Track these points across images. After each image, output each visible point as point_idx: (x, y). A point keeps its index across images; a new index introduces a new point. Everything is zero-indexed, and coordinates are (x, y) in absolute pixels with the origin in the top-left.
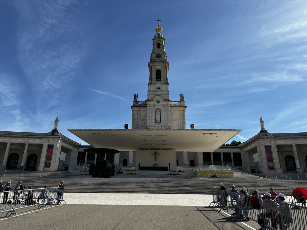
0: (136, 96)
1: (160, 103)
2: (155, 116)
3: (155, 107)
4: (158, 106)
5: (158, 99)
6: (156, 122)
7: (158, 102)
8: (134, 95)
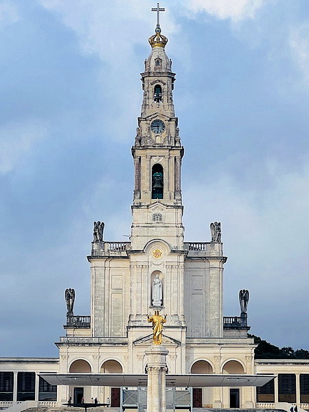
0: (99, 227)
3: (150, 268)
4: (157, 264)
5: (156, 249)
6: (152, 306)
7: (157, 254)
8: (95, 223)
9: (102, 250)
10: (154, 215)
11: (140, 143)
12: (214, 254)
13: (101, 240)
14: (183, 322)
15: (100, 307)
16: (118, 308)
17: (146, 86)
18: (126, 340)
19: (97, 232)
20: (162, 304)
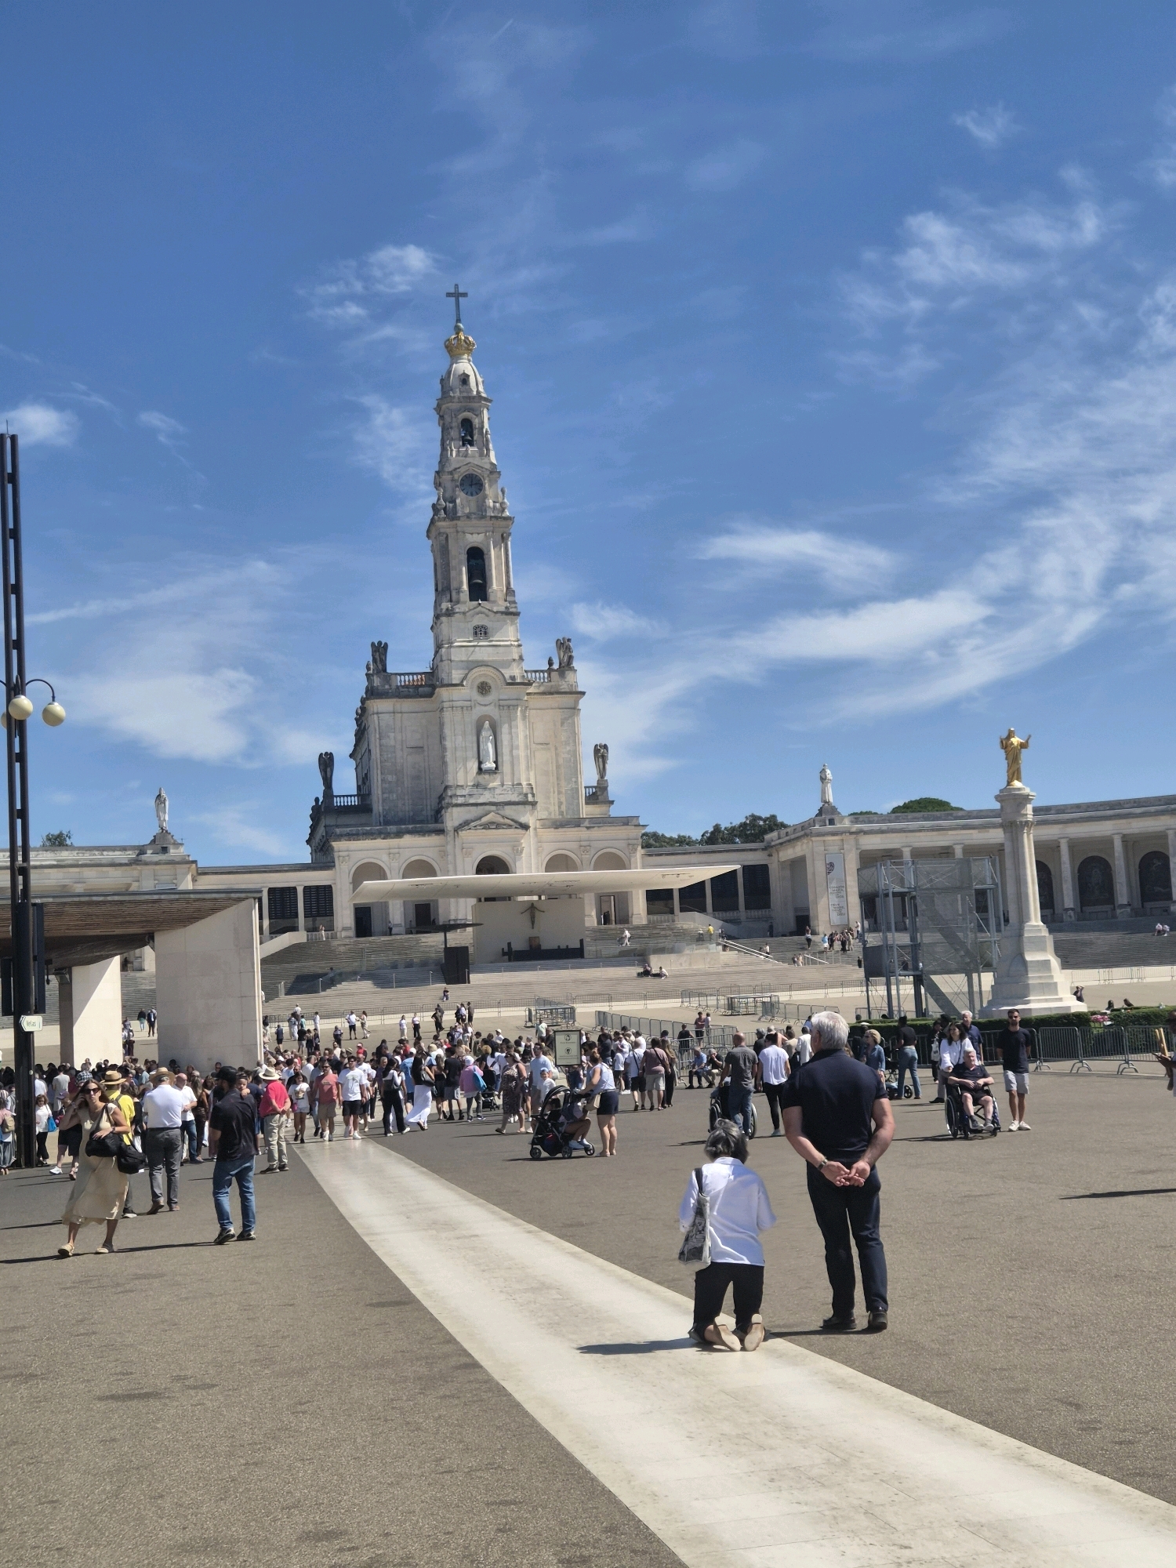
0: (380, 651)
1: (492, 697)
2: (475, 745)
3: (474, 711)
4: (485, 705)
5: (482, 679)
6: (480, 770)
7: (484, 688)
8: (373, 644)
9: (387, 687)
10: (476, 628)
11: (444, 511)
12: (564, 687)
13: (385, 670)
14: (530, 796)
15: (390, 778)
16: (418, 777)
17: (447, 418)
18: (438, 826)
19: (377, 657)
20: (497, 768)
